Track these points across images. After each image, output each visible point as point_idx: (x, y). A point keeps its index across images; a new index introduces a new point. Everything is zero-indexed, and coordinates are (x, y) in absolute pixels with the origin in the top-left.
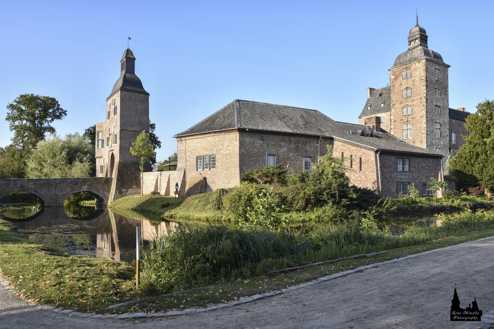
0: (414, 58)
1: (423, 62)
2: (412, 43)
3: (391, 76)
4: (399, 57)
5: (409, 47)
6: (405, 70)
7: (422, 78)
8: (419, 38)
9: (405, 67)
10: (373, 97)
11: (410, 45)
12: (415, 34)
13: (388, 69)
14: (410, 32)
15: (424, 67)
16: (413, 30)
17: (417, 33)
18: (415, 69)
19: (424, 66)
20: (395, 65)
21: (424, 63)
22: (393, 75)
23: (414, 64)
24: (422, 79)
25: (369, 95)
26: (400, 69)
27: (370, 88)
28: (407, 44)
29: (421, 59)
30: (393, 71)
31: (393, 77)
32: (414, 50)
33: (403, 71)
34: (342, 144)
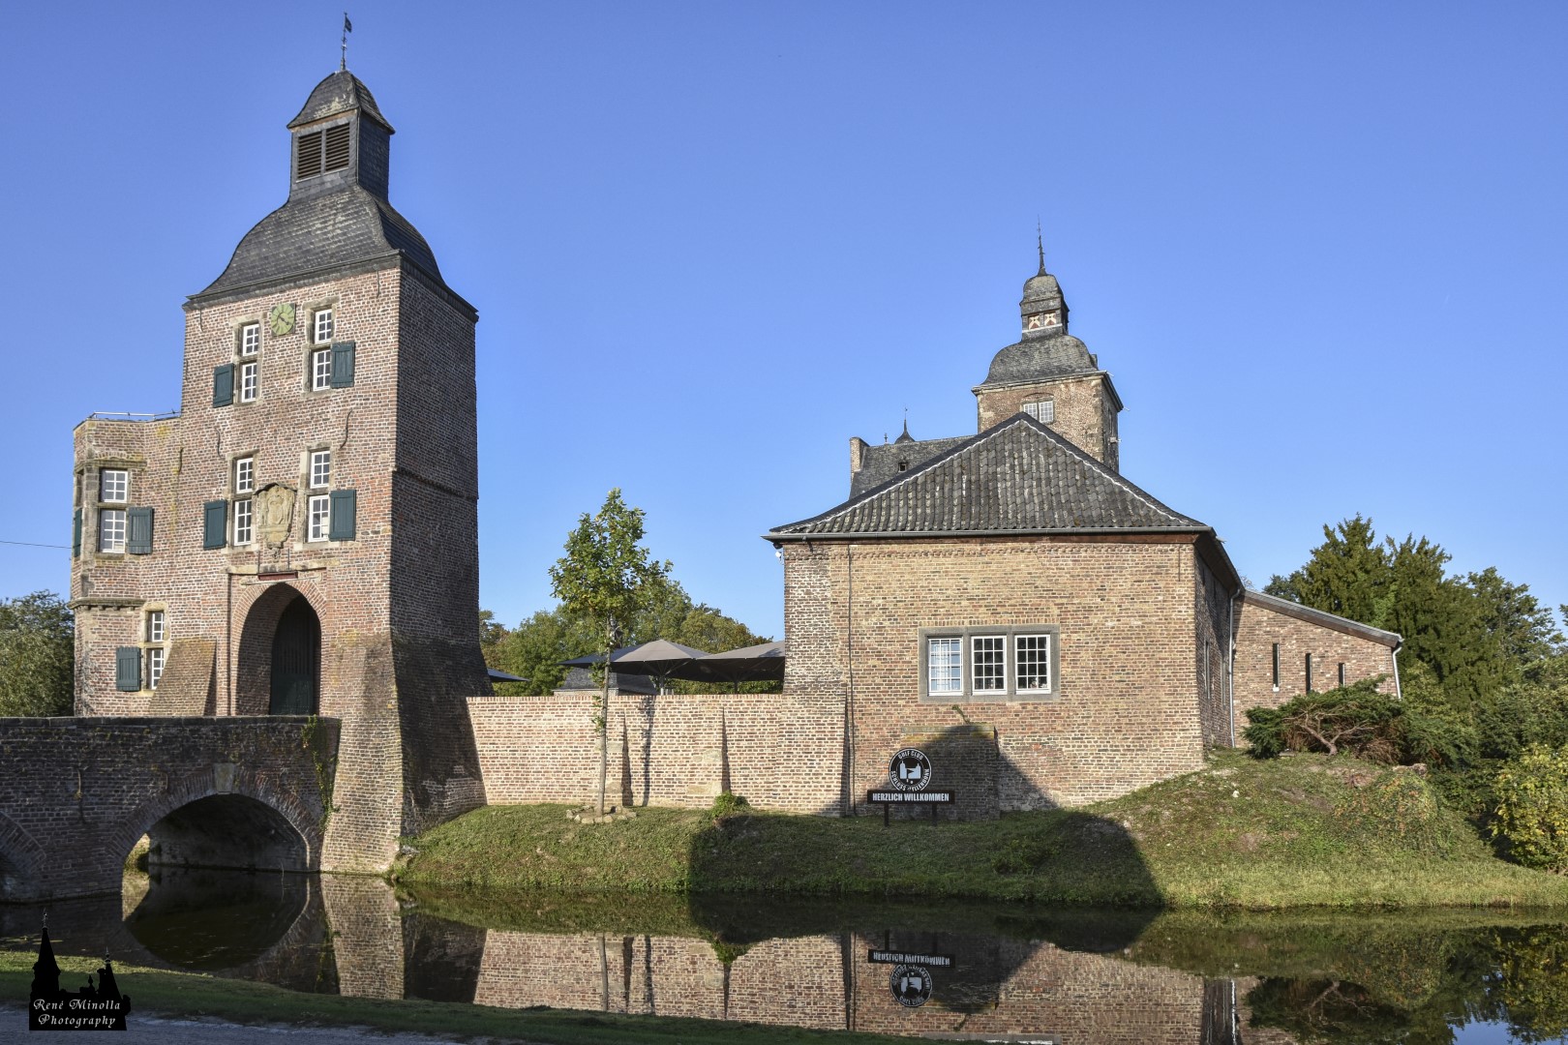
0: (1057, 367)
1: (1093, 383)
2: (1034, 320)
3: (981, 410)
4: (1003, 356)
5: (1026, 331)
6: (1032, 398)
7: (1090, 432)
8: (1058, 312)
9: (1032, 391)
10: (872, 471)
11: (1025, 326)
12: (1042, 296)
13: (975, 386)
14: (1027, 287)
15: (1097, 399)
16: (1036, 283)
17: (1048, 295)
18: (1067, 402)
19: (1094, 396)
20: (991, 379)
21: (1096, 386)
22: (990, 408)
23: (1062, 386)
24: (1092, 435)
25: (857, 461)
26: (1015, 394)
27: (861, 440)
28: (1019, 321)
29: (1090, 375)
30: (989, 397)
31: (991, 414)
32: (1052, 342)
33: (1023, 400)
34: (1272, 614)
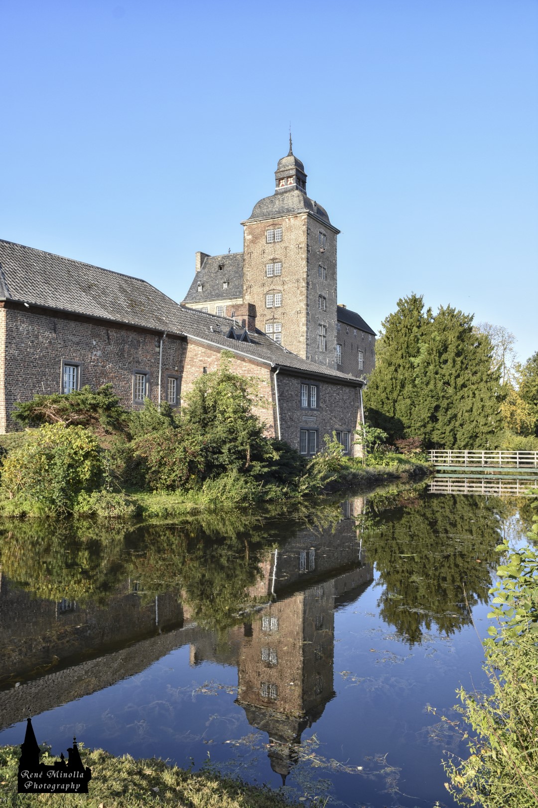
0: (287, 209)
1: (303, 217)
2: (283, 182)
3: (246, 235)
4: (260, 204)
5: (277, 189)
6: (271, 227)
7: (300, 246)
8: (294, 177)
9: (271, 223)
10: (206, 270)
11: (278, 185)
12: (287, 168)
13: (242, 221)
14: (279, 163)
15: (304, 227)
16: (284, 161)
17: (290, 167)
18: (290, 229)
19: (303, 225)
20: (253, 216)
21: (305, 219)
22: (250, 233)
23: (287, 220)
24: (301, 248)
25: (199, 265)
26: (263, 225)
27: (201, 253)
28: (274, 182)
29: (300, 213)
30: (249, 227)
31: (250, 237)
32: (287, 195)
33: (267, 228)
34: (204, 350)
